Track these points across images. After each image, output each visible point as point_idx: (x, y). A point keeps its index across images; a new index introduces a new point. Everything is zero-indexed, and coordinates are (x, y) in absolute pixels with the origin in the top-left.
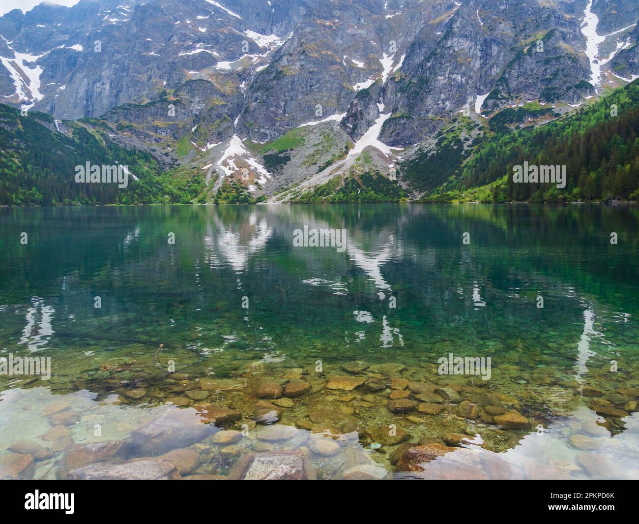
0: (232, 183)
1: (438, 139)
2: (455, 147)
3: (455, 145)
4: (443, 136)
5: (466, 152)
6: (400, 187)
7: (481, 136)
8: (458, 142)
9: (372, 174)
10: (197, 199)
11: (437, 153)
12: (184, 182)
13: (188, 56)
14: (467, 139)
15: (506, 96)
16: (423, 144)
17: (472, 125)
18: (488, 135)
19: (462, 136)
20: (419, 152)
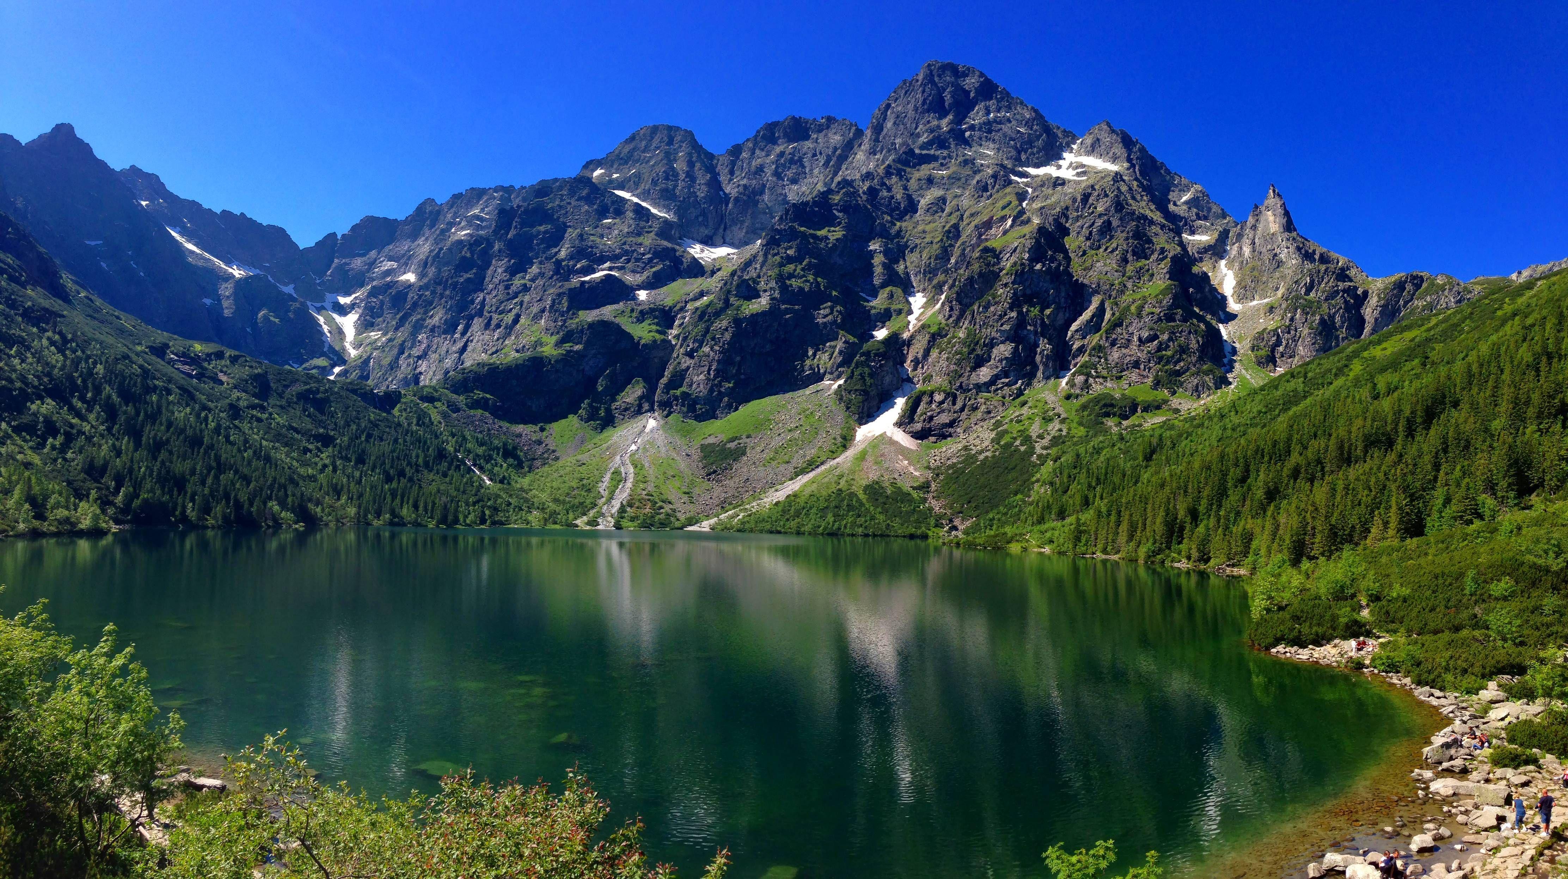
0: (644, 493)
1: (994, 433)
2: (1023, 449)
3: (1022, 445)
4: (1005, 427)
5: (1040, 456)
6: (931, 509)
7: (1064, 433)
8: (1027, 440)
9: (886, 484)
10: (585, 518)
11: (993, 457)
12: (565, 488)
13: (583, 283)
14: (1041, 437)
15: (1104, 373)
16: (971, 438)
17: (1051, 413)
18: (1073, 432)
19: (1035, 430)
20: (963, 453)
